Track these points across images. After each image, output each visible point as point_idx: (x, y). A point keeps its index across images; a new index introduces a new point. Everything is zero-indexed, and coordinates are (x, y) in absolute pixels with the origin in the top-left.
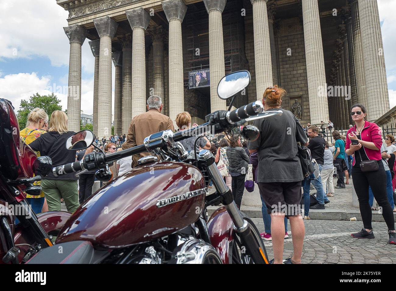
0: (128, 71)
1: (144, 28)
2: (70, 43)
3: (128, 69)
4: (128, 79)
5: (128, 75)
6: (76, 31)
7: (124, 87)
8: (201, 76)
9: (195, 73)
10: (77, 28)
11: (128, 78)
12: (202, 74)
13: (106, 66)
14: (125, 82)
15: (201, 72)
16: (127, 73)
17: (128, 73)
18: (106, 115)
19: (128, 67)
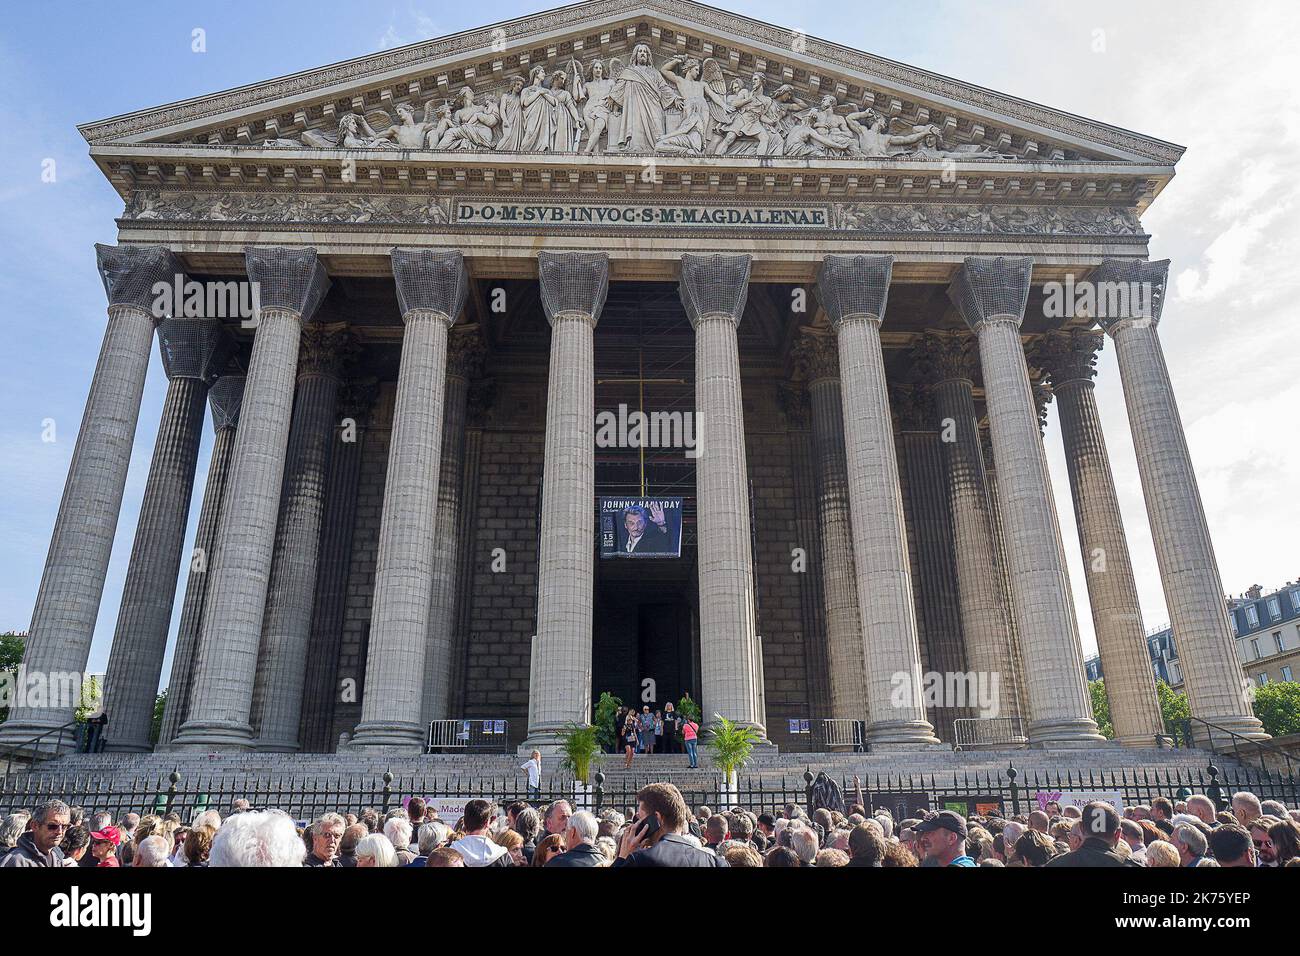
0: (317, 455)
1: (450, 318)
2: (111, 311)
3: (318, 449)
4: (310, 485)
5: (315, 470)
7: (292, 517)
8: (646, 519)
9: (621, 504)
10: (165, 262)
11: (314, 482)
12: (648, 512)
13: (274, 426)
14: (299, 495)
15: (647, 505)
16: (311, 462)
17: (316, 463)
18: (247, 617)
19: (319, 440)
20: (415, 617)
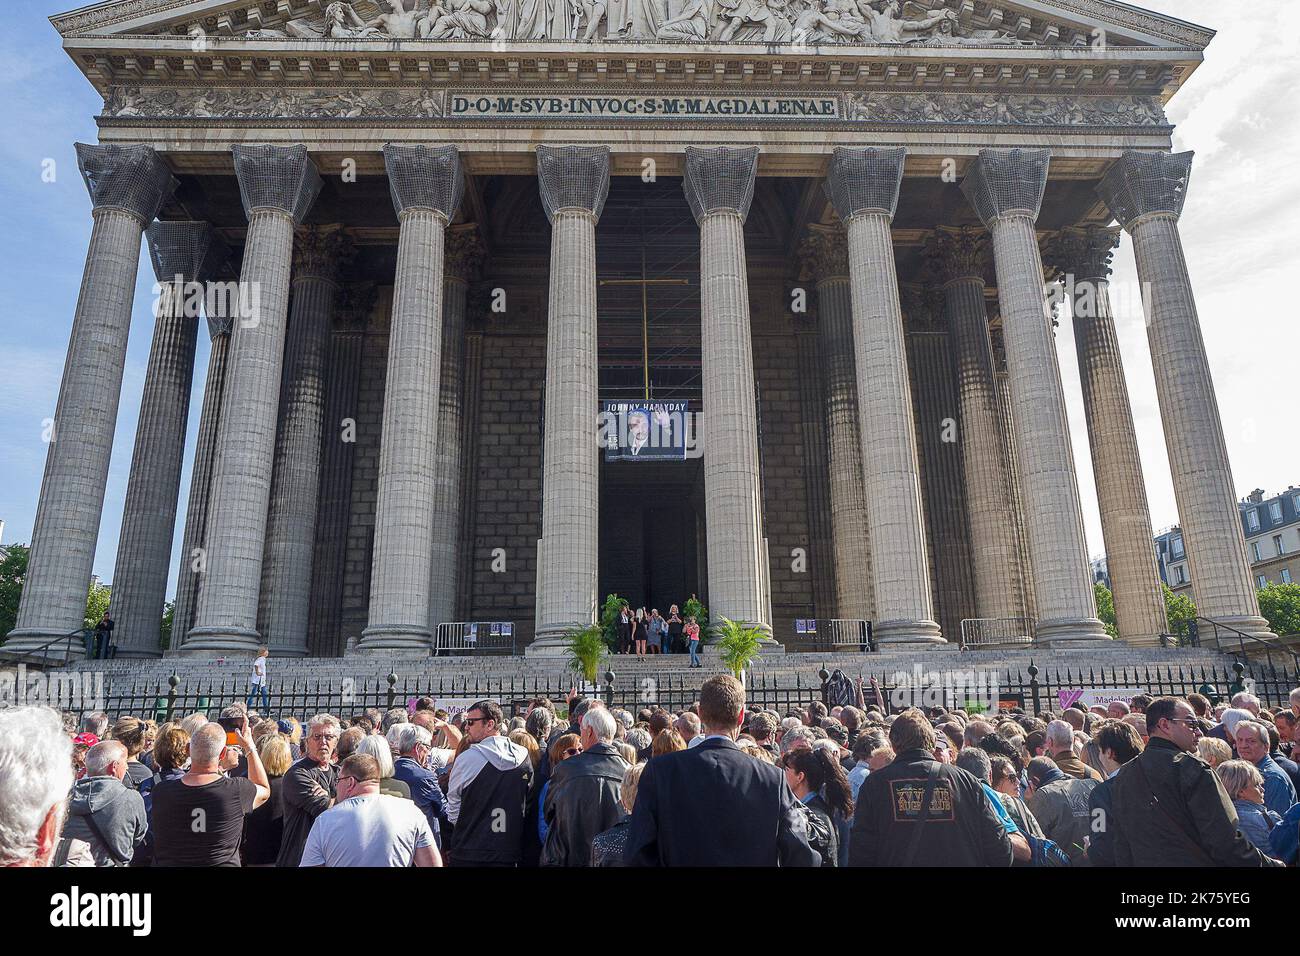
0: (315, 360)
1: (447, 217)
2: (95, 214)
3: (316, 354)
4: (310, 391)
5: (314, 376)
6: (137, 171)
7: (292, 423)
10: (149, 162)
11: (313, 388)
13: (269, 330)
14: (298, 401)
16: (309, 368)
18: (249, 524)
19: (316, 345)
20: (419, 522)
